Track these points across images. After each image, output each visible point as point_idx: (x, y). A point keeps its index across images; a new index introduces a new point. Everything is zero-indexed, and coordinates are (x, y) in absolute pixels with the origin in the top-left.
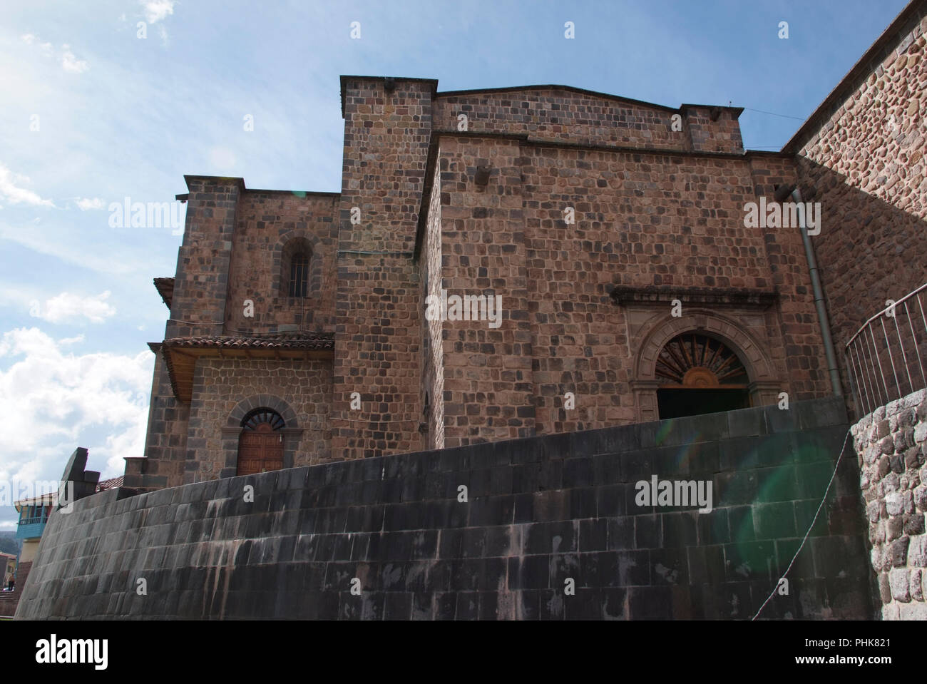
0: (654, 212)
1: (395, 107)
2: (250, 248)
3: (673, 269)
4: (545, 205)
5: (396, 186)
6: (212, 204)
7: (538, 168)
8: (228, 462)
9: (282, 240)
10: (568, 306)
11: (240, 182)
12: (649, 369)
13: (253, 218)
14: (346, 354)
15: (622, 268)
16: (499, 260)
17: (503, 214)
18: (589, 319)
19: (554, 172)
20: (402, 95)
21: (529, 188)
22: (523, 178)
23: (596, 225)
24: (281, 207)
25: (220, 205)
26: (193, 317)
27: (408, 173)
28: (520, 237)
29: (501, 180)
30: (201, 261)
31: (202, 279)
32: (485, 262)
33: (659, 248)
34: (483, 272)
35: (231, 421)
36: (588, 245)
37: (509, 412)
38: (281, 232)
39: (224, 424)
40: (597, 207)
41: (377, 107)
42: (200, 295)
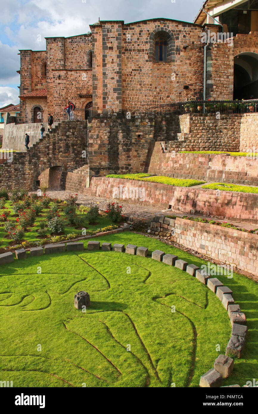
0: (88, 81)
1: (56, 44)
2: (35, 65)
3: (90, 91)
4: (70, 81)
5: (57, 63)
6: (25, 57)
7: (69, 74)
8: (32, 117)
9: (42, 63)
10: (72, 98)
11: (31, 51)
12: (84, 108)
13: (35, 58)
14: (49, 98)
15: (81, 91)
16: (62, 92)
17: (62, 84)
18: (76, 100)
19: (72, 75)
20: (57, 41)
21: (68, 78)
22: (66, 76)
23: (78, 84)
24: (41, 55)
25: (27, 57)
26: (25, 84)
27: (59, 60)
28: (65, 88)
29: (62, 77)
30: (25, 70)
31: (26, 75)
32: (60, 92)
33: (88, 87)
34: (59, 94)
35: (32, 109)
36: (76, 87)
37: (63, 115)
38: (41, 61)
39: (31, 110)
40: (78, 81)
41: (52, 44)
42: (26, 78)
